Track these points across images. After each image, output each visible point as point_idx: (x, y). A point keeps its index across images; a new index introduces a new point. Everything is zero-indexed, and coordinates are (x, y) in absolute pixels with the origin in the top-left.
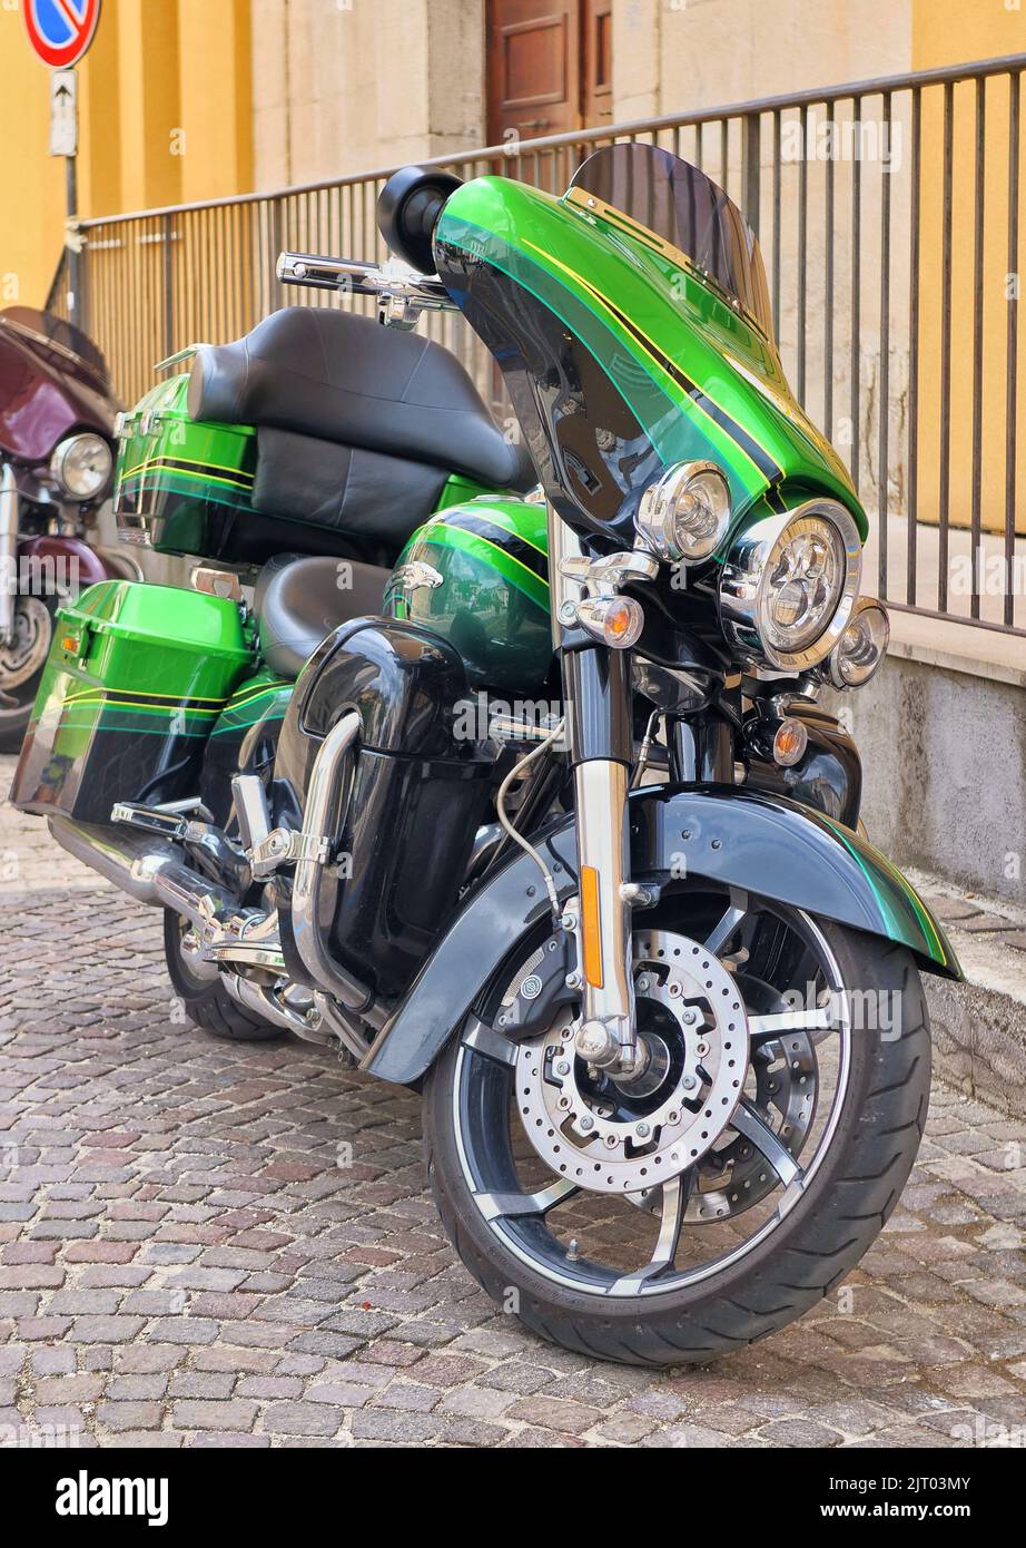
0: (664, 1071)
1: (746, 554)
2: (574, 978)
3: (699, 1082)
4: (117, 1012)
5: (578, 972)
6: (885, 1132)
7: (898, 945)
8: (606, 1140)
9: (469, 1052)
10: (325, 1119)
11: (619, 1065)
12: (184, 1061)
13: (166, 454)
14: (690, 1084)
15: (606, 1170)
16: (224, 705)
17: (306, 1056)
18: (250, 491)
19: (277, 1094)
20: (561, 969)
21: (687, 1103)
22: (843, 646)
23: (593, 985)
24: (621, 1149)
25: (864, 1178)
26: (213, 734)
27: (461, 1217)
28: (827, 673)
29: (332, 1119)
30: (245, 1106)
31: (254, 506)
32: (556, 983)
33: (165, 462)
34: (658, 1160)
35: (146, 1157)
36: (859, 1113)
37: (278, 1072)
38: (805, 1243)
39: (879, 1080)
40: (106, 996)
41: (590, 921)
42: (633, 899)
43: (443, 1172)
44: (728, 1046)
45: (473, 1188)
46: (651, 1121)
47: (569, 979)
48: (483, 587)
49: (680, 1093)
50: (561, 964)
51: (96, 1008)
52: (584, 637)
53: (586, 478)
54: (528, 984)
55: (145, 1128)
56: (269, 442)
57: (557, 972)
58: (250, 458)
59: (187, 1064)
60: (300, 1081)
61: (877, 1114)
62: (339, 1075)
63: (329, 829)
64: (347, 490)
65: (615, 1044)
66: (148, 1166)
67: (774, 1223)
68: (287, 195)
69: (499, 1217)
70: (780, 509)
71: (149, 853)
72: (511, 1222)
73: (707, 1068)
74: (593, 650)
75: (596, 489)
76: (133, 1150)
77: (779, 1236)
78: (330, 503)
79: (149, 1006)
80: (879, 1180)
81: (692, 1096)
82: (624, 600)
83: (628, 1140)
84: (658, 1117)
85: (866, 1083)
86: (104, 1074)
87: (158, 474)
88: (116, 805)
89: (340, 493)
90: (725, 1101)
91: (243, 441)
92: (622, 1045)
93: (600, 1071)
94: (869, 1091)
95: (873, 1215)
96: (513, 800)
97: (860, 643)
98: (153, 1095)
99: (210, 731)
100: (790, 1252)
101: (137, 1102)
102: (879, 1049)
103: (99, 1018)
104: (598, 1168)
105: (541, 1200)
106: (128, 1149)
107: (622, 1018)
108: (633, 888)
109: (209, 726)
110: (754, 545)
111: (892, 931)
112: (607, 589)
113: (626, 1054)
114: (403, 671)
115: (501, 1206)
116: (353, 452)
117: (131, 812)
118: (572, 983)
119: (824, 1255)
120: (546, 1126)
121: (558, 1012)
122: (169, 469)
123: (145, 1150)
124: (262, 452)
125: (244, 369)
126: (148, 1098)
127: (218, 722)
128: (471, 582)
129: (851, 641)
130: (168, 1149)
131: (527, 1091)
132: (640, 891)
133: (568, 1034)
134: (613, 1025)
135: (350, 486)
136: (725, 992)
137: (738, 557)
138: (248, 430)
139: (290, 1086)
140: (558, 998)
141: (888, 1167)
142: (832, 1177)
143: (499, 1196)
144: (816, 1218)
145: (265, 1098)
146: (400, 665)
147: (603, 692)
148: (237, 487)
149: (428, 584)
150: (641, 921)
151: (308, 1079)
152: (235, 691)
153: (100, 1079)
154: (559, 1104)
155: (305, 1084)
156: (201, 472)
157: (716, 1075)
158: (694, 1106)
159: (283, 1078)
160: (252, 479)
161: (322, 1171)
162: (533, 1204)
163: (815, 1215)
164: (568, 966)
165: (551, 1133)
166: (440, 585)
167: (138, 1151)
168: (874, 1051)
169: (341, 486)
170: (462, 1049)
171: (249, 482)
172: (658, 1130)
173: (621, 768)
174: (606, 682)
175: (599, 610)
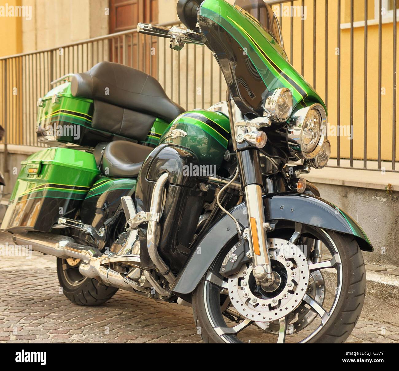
0: (279, 283)
1: (295, 120)
2: (249, 253)
3: (293, 284)
4: (41, 300)
5: (250, 251)
6: (356, 296)
7: (355, 237)
8: (262, 305)
9: (209, 283)
10: (130, 324)
11: (267, 280)
12: (72, 312)
13: (62, 108)
14: (290, 285)
15: (262, 315)
16: (90, 188)
17: (114, 309)
18: (91, 122)
19: (110, 319)
20: (243, 252)
21: (289, 291)
22: (319, 154)
23: (256, 254)
24: (268, 307)
25: (350, 311)
26: (86, 198)
27: (210, 335)
28: (313, 163)
29: (133, 324)
30: (101, 322)
31: (92, 127)
32: (242, 256)
33: (62, 111)
34: (281, 310)
35: (74, 336)
36: (347, 291)
37: (106, 314)
38: (332, 332)
39: (353, 280)
40: (34, 297)
41: (254, 235)
42: (267, 228)
43: (203, 322)
44: (302, 272)
45: (213, 326)
46: (277, 298)
47: (247, 254)
48: (199, 138)
49: (286, 288)
50: (243, 250)
51: (33, 299)
52: (246, 145)
53: (250, 94)
54: (232, 256)
55: (70, 328)
56: (98, 105)
57: (242, 253)
58: (91, 111)
59: (74, 312)
60: (116, 315)
61: (353, 290)
62: (128, 313)
63: (159, 211)
64: (123, 122)
65: (266, 273)
66: (77, 338)
67: (321, 327)
68: (56, 50)
69: (223, 334)
70: (305, 106)
71: (61, 240)
72: (227, 336)
73: (295, 280)
74: (248, 150)
75: (254, 98)
76: (69, 334)
77: (323, 331)
78: (117, 126)
79: (51, 299)
80: (354, 311)
81: (291, 289)
82: (261, 132)
83: (270, 305)
84: (280, 296)
85: (349, 281)
86: (46, 316)
87: (59, 115)
88: (60, 218)
89: (120, 124)
90: (302, 290)
91: (88, 105)
92: (268, 273)
93: (260, 282)
94: (350, 284)
95: (353, 323)
96: (210, 206)
97: (323, 154)
98: (67, 321)
99: (85, 197)
100: (327, 336)
101: (62, 322)
102: (352, 270)
103: (35, 302)
104: (259, 314)
105: (237, 328)
106: (67, 334)
107: (267, 265)
108: (267, 224)
109: (85, 196)
110: (297, 118)
111: (354, 233)
112: (254, 129)
113: (269, 276)
114: (182, 159)
115: (224, 331)
116: (124, 110)
117: (65, 220)
118: (248, 255)
119: (338, 336)
120: (240, 303)
121: (241, 266)
122: (64, 114)
123: (73, 334)
124: (95, 108)
125: (91, 80)
126: (65, 321)
127: (88, 195)
128: (195, 136)
129: (321, 152)
130: (81, 333)
131: (232, 292)
132: (269, 225)
133: (245, 273)
134: (265, 266)
135: (124, 121)
136: (300, 256)
137: (293, 122)
138: (91, 101)
139: (113, 317)
140: (242, 261)
141: (357, 308)
142: (340, 311)
143: (222, 328)
144: (336, 324)
145: (106, 320)
146: (181, 157)
147: (252, 165)
148: (86, 120)
149: (182, 136)
150: (270, 235)
151: (118, 315)
152: (94, 184)
153: (46, 317)
154: (244, 295)
155: (118, 316)
156: (74, 114)
157: (299, 281)
158: (292, 292)
159: (109, 315)
160: (92, 118)
161: (138, 337)
162: (233, 330)
163: (335, 323)
164: (245, 250)
165: (242, 305)
166: (186, 136)
167: (71, 334)
168: (351, 271)
169: (121, 120)
170: (206, 282)
171: (91, 119)
172: (280, 301)
173: (260, 187)
174: (253, 161)
175: (252, 136)
